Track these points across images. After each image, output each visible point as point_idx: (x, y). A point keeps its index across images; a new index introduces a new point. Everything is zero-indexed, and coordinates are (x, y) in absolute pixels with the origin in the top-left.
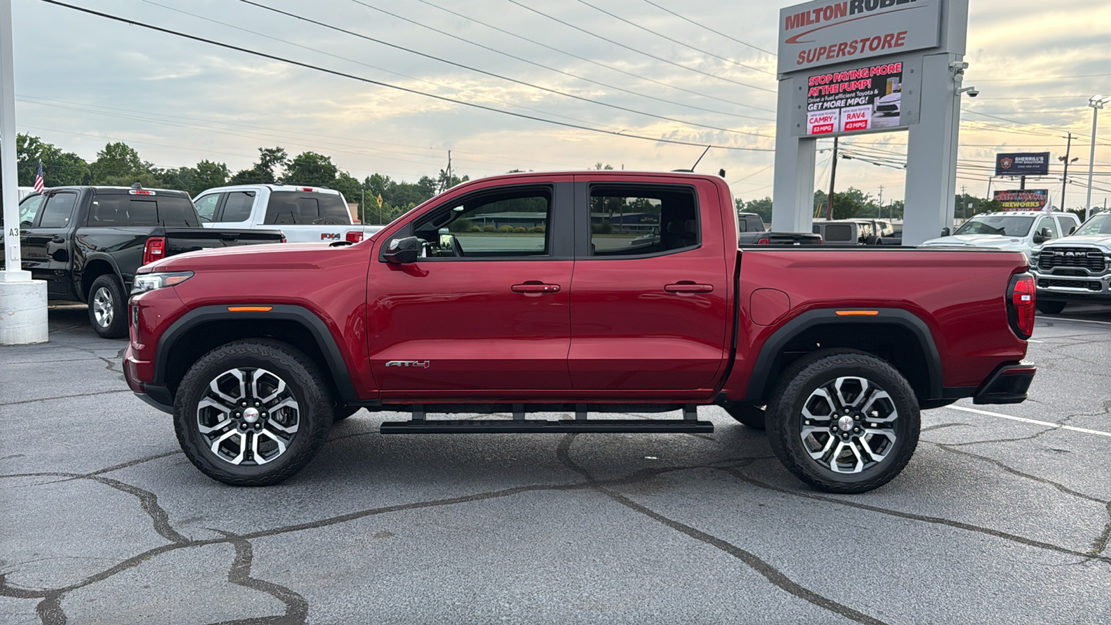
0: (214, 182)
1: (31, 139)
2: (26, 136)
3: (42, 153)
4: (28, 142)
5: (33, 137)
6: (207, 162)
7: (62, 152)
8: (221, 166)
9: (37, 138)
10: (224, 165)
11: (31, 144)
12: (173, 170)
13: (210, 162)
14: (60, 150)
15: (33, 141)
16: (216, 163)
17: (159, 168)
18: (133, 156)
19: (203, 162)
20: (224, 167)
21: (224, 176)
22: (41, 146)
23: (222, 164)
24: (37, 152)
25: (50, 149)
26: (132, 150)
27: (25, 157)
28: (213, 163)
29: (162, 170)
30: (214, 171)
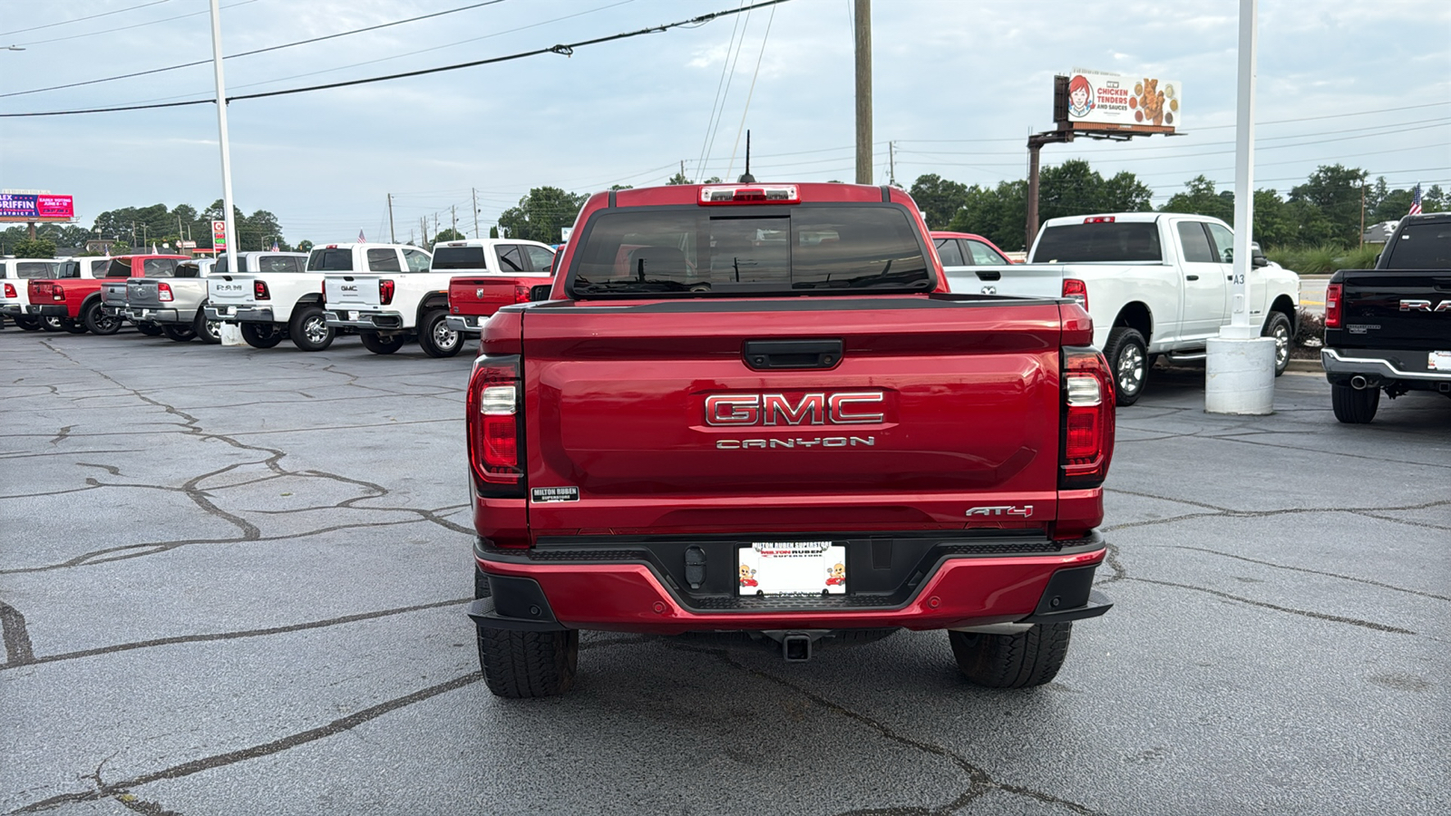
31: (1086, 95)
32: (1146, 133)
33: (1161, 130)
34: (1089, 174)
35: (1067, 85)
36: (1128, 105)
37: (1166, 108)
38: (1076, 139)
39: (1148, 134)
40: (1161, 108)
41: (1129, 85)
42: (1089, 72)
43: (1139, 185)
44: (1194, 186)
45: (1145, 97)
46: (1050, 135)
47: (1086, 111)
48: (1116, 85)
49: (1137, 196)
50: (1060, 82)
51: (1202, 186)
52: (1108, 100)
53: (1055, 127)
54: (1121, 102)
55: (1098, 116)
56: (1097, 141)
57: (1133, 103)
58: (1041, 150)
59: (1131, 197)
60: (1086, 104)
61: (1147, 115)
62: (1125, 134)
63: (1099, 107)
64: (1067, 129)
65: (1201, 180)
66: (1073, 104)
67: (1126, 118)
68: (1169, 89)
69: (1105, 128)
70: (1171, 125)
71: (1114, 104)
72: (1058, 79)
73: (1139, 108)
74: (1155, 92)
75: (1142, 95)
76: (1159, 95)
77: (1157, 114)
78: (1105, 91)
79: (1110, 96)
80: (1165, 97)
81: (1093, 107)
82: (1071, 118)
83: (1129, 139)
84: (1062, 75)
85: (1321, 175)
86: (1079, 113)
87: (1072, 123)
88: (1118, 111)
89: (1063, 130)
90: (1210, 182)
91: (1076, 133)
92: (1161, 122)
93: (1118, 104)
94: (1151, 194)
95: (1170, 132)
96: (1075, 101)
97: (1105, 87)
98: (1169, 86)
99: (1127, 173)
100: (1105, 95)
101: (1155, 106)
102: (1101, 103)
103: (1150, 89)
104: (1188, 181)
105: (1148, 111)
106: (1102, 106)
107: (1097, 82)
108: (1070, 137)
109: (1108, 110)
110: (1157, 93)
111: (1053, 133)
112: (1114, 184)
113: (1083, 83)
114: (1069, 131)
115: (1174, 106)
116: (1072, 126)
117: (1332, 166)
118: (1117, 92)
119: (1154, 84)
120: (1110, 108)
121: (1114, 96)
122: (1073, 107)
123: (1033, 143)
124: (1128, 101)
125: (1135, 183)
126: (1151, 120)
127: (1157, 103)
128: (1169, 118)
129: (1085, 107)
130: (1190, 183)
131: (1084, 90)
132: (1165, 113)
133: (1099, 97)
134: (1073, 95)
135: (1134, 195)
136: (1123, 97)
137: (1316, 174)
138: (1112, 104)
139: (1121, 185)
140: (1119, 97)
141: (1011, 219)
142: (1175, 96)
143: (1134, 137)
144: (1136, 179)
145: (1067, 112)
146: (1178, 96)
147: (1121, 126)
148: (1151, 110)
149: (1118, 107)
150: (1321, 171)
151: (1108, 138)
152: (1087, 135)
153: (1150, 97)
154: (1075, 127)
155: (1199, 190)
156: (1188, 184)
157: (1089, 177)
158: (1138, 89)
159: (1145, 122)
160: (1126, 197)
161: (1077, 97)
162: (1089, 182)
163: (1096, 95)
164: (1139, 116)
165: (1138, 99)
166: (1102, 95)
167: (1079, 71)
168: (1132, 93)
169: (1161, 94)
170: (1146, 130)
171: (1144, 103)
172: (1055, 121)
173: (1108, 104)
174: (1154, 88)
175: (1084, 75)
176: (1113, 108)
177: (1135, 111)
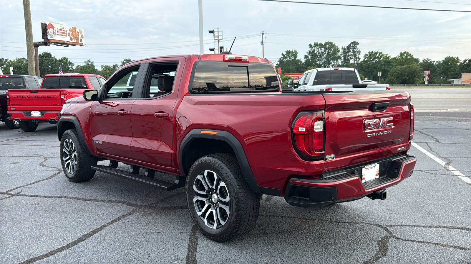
0: (452, 66)
1: (379, 53)
2: (378, 52)
3: (383, 58)
4: (378, 54)
5: (380, 52)
6: (449, 57)
7: (391, 57)
8: (456, 58)
9: (381, 52)
10: (458, 58)
11: (379, 55)
12: (439, 61)
13: (451, 57)
14: (390, 56)
15: (380, 53)
16: (454, 57)
17: (433, 61)
18: (411, 56)
19: (447, 57)
20: (457, 58)
21: (457, 63)
22: (383, 55)
23: (456, 57)
24: (381, 58)
25: (386, 56)
26: (411, 54)
27: (377, 60)
28: (452, 57)
29: (434, 62)
30: (452, 61)
31: (53, 31)
32: (74, 45)
33: (78, 44)
34: (52, 57)
35: (46, 26)
36: (67, 35)
37: (80, 37)
38: (51, 45)
39: (75, 45)
40: (78, 37)
41: (67, 29)
42: (53, 23)
43: (69, 62)
44: (87, 63)
45: (73, 33)
46: (41, 43)
47: (54, 36)
48: (63, 28)
49: (69, 65)
50: (43, 25)
51: (90, 63)
52: (60, 33)
53: (43, 40)
54: (65, 34)
55: (57, 38)
56: (57, 46)
57: (69, 35)
58: (38, 48)
59: (67, 65)
60: (53, 33)
61: (74, 39)
62: (67, 45)
63: (58, 35)
64: (47, 41)
65: (89, 61)
66: (49, 33)
67: (67, 39)
68: (80, 31)
69: (60, 42)
70: (82, 43)
71: (63, 34)
72: (42, 24)
73: (71, 36)
74: (76, 31)
75: (72, 32)
76: (77, 33)
77: (77, 39)
78: (59, 30)
79: (61, 31)
80: (79, 33)
81: (56, 34)
82: (49, 38)
83: (68, 46)
84: (44, 23)
85: (125, 61)
86: (51, 36)
87: (49, 39)
88: (64, 37)
89: (46, 41)
90: (92, 62)
91: (50, 43)
92: (79, 41)
93: (64, 35)
94: (74, 65)
95: (82, 45)
96: (49, 32)
97: (59, 29)
98: (80, 30)
99: (65, 58)
100: (59, 31)
101: (76, 36)
102: (58, 34)
103: (74, 30)
104: (85, 61)
105: (74, 37)
106: (59, 35)
107: (56, 27)
108: (49, 44)
109: (61, 36)
110: (76, 32)
111: (42, 42)
112: (61, 61)
113: (51, 26)
114: (48, 42)
115: (82, 36)
116: (49, 41)
117: (128, 59)
118: (63, 30)
119: (75, 29)
120: (62, 36)
121: (63, 32)
122: (49, 34)
123: (35, 45)
124: (67, 33)
125: (68, 61)
126: (75, 41)
127: (77, 35)
128: (81, 40)
129: (53, 34)
130: (86, 62)
131: (52, 28)
132: (79, 39)
133: (58, 32)
134: (48, 30)
135: (68, 65)
136: (66, 32)
137: (123, 61)
138: (62, 34)
139: (64, 61)
140: (64, 32)
141: (25, 71)
142: (82, 34)
143: (70, 46)
144: (68, 60)
145: (47, 35)
146: (83, 34)
147: (66, 42)
148: (75, 37)
149: (64, 36)
150: (124, 60)
151: (61, 45)
152: (54, 44)
153: (74, 32)
154: (50, 41)
155: (89, 64)
156: (85, 62)
157: (52, 58)
158: (70, 30)
159: (73, 41)
160: (66, 66)
161: (50, 31)
162: (52, 60)
163: (57, 31)
164: (71, 39)
165: (71, 33)
166: (58, 31)
167: (49, 22)
168: (68, 31)
169: (78, 32)
170: (74, 44)
171: (73, 35)
172: (43, 38)
173: (61, 34)
174: (75, 30)
175: (52, 24)
176: (63, 35)
177: (70, 37)
